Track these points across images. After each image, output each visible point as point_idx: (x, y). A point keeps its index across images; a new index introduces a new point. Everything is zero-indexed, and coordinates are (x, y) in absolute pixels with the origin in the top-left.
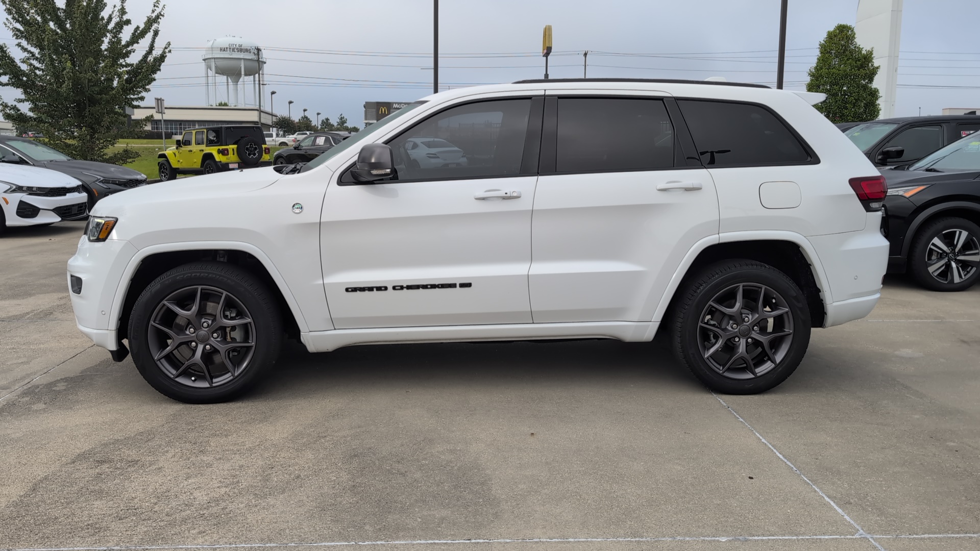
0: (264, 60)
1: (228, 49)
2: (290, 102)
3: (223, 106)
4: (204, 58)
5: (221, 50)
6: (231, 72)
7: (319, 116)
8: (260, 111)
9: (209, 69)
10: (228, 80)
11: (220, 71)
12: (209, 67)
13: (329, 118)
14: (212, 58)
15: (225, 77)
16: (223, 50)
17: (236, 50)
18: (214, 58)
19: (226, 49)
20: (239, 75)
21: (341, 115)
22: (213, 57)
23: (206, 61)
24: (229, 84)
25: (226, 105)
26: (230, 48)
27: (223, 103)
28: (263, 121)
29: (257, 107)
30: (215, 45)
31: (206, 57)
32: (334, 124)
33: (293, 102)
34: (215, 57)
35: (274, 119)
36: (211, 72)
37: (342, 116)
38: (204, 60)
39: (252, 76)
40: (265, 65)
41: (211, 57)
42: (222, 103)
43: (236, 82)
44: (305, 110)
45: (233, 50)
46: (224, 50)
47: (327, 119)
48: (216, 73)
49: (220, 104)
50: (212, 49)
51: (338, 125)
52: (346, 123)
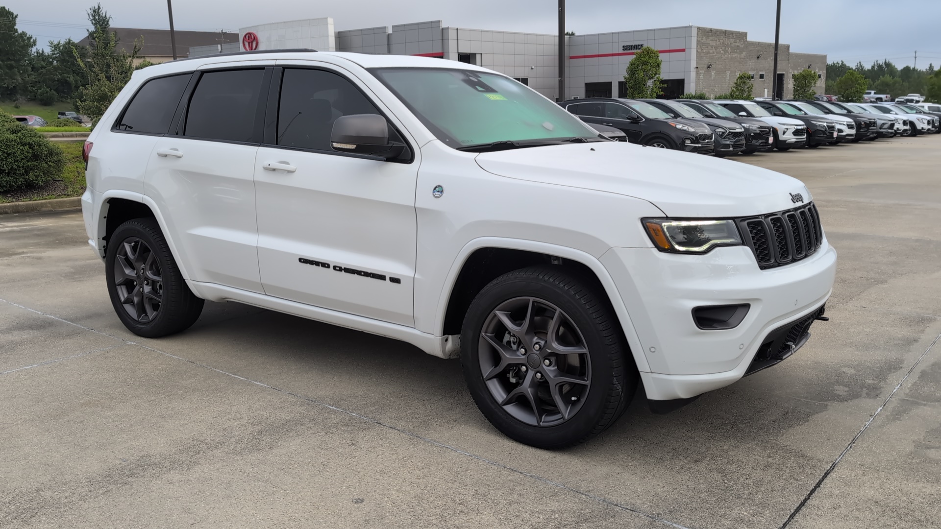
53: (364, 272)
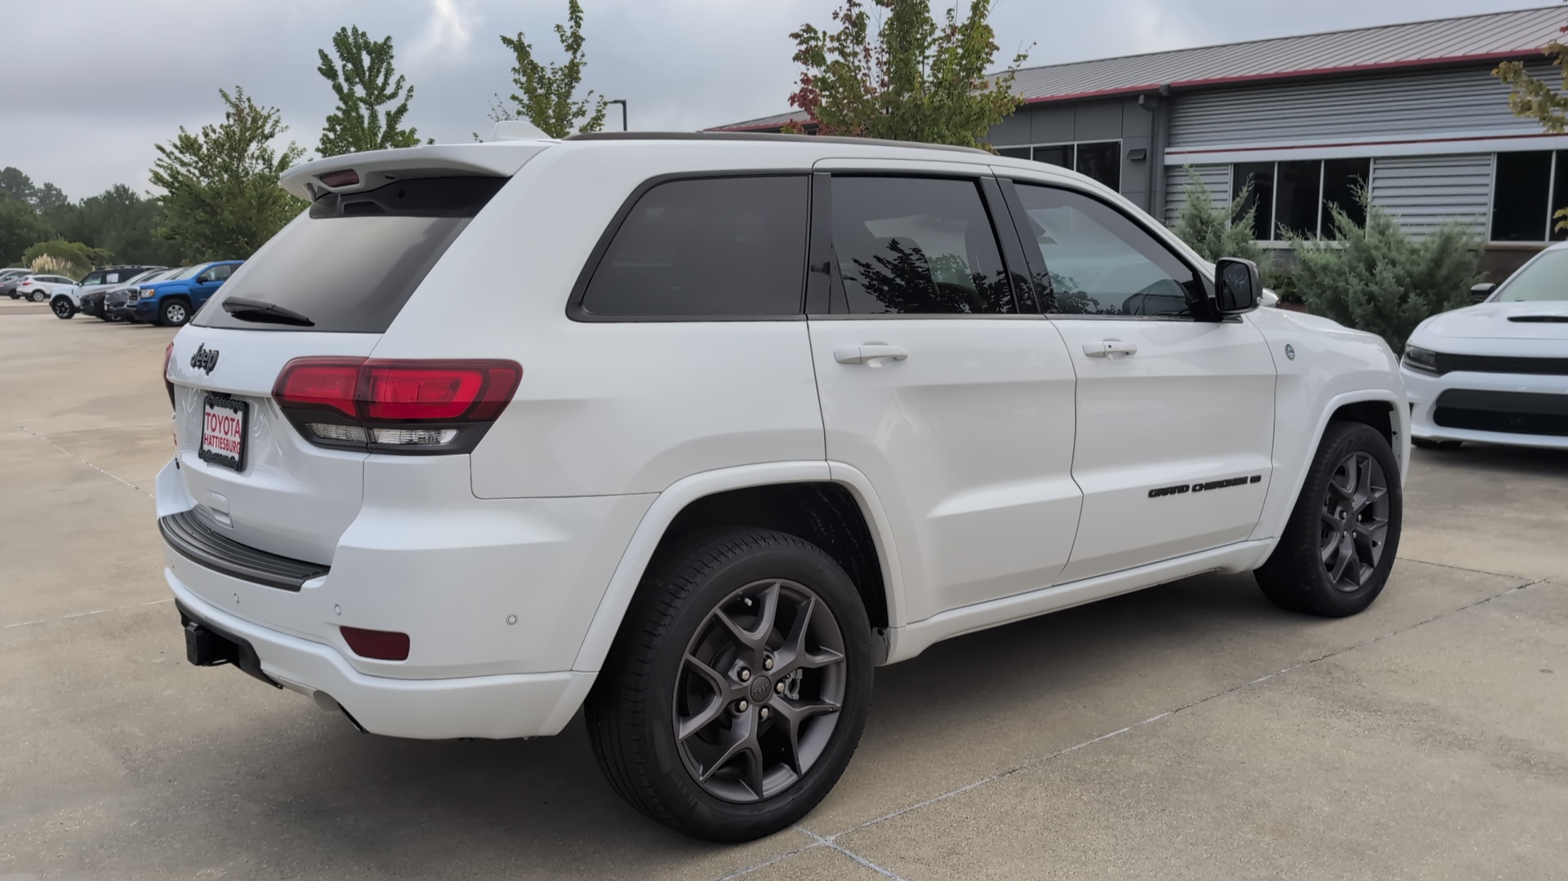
53: (1224, 486)
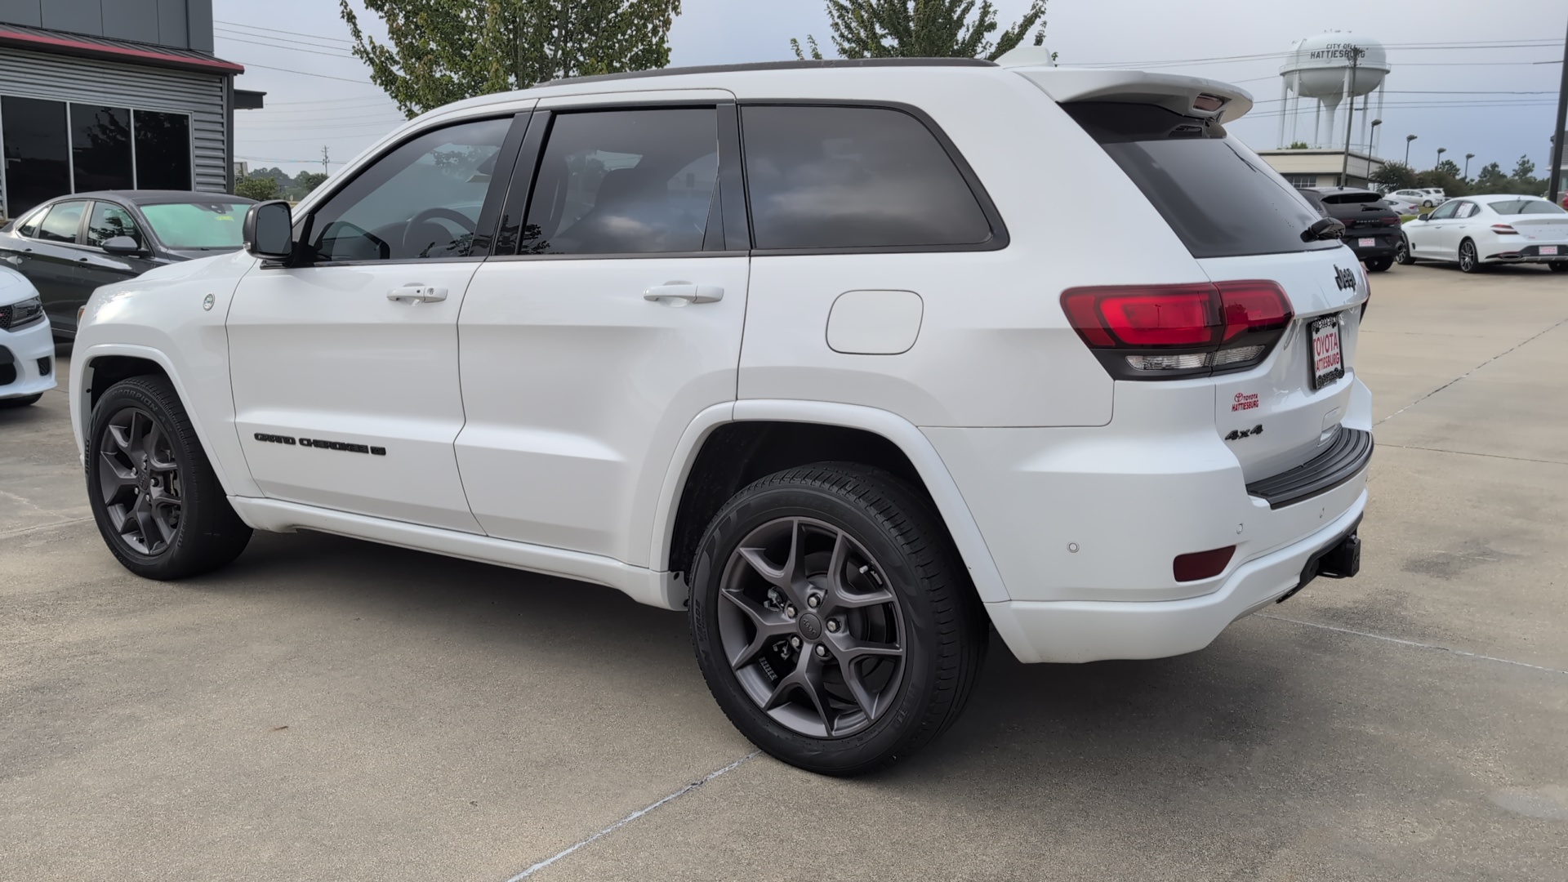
0: (1387, 68)
1: (1325, 54)
2: (1411, 138)
3: (1299, 148)
4: (1283, 71)
5: (1313, 55)
6: (1325, 91)
7: (1470, 160)
8: (1347, 154)
9: (1289, 89)
10: (1319, 107)
11: (1306, 91)
12: (1289, 86)
13: (1498, 163)
14: (1296, 71)
15: (1315, 100)
16: (1316, 55)
17: (1338, 54)
18: (1300, 70)
19: (1321, 53)
20: (1338, 95)
21: (1525, 156)
22: (1298, 68)
23: (1286, 76)
24: (1321, 109)
25: (1304, 146)
26: (1328, 52)
27: (1299, 143)
28: (1350, 171)
29: (1343, 150)
30: (1303, 48)
31: (1286, 70)
32: (1506, 174)
33: (1416, 137)
34: (1302, 67)
35: (1374, 168)
36: (1292, 93)
37: (1526, 159)
38: (1283, 74)
39: (1363, 97)
40: (1387, 76)
41: (1294, 68)
42: (1296, 144)
43: (1332, 107)
44: (1441, 151)
45: (1334, 54)
46: (1318, 56)
47: (1494, 166)
48: (1300, 95)
49: (1294, 146)
50: (1298, 54)
51: (1514, 175)
52: (1531, 171)
